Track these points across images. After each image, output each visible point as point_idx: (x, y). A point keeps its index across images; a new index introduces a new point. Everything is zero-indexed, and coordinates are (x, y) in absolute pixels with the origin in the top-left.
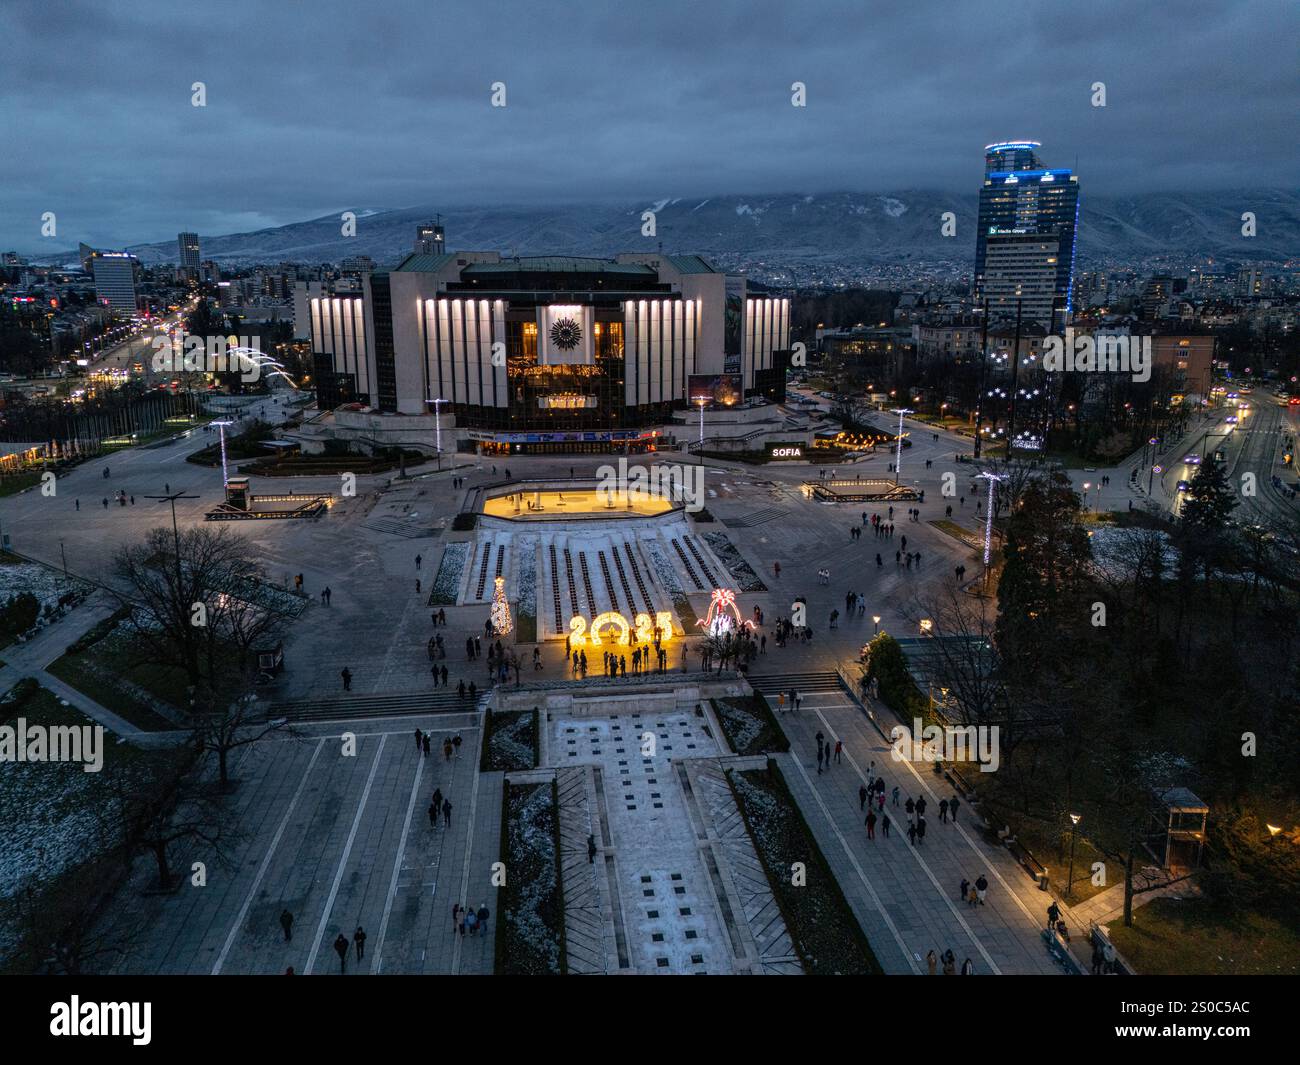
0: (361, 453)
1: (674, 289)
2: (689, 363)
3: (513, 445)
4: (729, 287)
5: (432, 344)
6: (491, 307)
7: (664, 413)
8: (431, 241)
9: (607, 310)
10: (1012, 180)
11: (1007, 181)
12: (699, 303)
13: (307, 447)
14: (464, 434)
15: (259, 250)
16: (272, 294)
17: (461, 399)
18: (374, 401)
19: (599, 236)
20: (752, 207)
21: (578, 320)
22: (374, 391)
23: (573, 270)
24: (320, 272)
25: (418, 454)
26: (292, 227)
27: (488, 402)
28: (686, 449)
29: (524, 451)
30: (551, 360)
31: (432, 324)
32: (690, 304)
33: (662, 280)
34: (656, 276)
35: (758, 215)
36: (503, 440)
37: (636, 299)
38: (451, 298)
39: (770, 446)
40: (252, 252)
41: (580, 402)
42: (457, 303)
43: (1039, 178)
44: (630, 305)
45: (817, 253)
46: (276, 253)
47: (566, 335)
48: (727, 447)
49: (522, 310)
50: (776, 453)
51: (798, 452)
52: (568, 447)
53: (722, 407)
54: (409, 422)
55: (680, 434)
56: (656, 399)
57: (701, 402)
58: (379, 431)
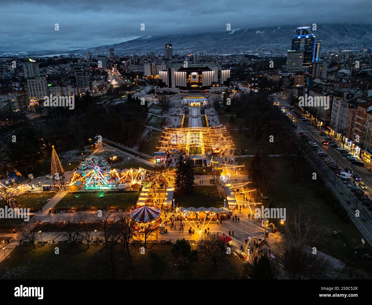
0: (168, 93)
1: (210, 69)
2: (212, 80)
5: (177, 78)
6: (185, 73)
7: (208, 87)
8: (169, 48)
9: (200, 73)
10: (299, 37)
11: (298, 38)
12: (214, 71)
13: (161, 92)
14: (181, 90)
15: (121, 49)
16: (133, 64)
17: (180, 86)
18: (168, 86)
19: (215, 42)
20: (261, 31)
21: (196, 74)
22: (168, 85)
25: (175, 93)
26: (129, 42)
27: (184, 86)
28: (210, 92)
29: (188, 93)
30: (192, 80)
31: (176, 75)
32: (212, 71)
34: (208, 67)
35: (263, 34)
36: (186, 91)
37: (204, 71)
39: (222, 92)
40: (119, 49)
41: (196, 86)
42: (180, 72)
43: (305, 37)
44: (203, 72)
45: (280, 45)
46: (125, 50)
47: (194, 77)
48: (216, 92)
50: (222, 93)
52: (195, 92)
53: (217, 87)
54: (174, 89)
55: (210, 90)
56: (207, 85)
57: (214, 86)
58: (170, 90)
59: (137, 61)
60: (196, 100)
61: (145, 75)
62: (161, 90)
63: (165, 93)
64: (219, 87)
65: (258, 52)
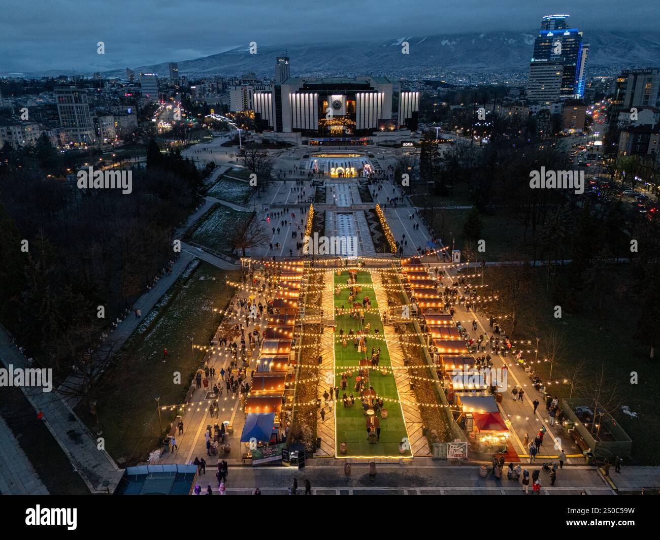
0: (273, 143)
1: (375, 89)
2: (379, 115)
3: (319, 142)
4: (394, 88)
5: (294, 109)
6: (313, 96)
7: (369, 132)
8: (283, 64)
9: (350, 97)
10: (550, 34)
11: (548, 35)
12: (383, 94)
13: (256, 141)
14: (304, 139)
15: (197, 69)
16: (213, 91)
17: (303, 127)
18: (275, 129)
20: (450, 41)
21: (341, 100)
22: (275, 125)
23: (340, 83)
24: (232, 80)
25: (290, 144)
26: (213, 57)
27: (312, 128)
28: (375, 144)
29: (323, 144)
31: (294, 102)
32: (380, 94)
33: (371, 86)
34: (369, 84)
35: (453, 45)
36: (316, 141)
37: (360, 93)
38: (301, 93)
39: (402, 142)
40: (193, 70)
42: (303, 95)
43: (563, 33)
44: (358, 95)
45: (484, 66)
47: (337, 105)
48: (389, 143)
49: (323, 97)
50: (404, 144)
51: (412, 144)
52: (337, 143)
53: (389, 130)
54: (287, 135)
55: (375, 139)
56: (367, 127)
57: (382, 129)
58: (278, 137)
59: (221, 88)
60: (343, 161)
61: (232, 110)
62: (257, 137)
63: (267, 144)
64: (394, 130)
65: (445, 77)
